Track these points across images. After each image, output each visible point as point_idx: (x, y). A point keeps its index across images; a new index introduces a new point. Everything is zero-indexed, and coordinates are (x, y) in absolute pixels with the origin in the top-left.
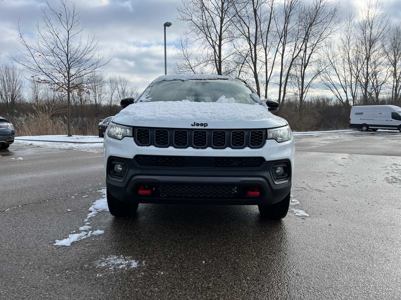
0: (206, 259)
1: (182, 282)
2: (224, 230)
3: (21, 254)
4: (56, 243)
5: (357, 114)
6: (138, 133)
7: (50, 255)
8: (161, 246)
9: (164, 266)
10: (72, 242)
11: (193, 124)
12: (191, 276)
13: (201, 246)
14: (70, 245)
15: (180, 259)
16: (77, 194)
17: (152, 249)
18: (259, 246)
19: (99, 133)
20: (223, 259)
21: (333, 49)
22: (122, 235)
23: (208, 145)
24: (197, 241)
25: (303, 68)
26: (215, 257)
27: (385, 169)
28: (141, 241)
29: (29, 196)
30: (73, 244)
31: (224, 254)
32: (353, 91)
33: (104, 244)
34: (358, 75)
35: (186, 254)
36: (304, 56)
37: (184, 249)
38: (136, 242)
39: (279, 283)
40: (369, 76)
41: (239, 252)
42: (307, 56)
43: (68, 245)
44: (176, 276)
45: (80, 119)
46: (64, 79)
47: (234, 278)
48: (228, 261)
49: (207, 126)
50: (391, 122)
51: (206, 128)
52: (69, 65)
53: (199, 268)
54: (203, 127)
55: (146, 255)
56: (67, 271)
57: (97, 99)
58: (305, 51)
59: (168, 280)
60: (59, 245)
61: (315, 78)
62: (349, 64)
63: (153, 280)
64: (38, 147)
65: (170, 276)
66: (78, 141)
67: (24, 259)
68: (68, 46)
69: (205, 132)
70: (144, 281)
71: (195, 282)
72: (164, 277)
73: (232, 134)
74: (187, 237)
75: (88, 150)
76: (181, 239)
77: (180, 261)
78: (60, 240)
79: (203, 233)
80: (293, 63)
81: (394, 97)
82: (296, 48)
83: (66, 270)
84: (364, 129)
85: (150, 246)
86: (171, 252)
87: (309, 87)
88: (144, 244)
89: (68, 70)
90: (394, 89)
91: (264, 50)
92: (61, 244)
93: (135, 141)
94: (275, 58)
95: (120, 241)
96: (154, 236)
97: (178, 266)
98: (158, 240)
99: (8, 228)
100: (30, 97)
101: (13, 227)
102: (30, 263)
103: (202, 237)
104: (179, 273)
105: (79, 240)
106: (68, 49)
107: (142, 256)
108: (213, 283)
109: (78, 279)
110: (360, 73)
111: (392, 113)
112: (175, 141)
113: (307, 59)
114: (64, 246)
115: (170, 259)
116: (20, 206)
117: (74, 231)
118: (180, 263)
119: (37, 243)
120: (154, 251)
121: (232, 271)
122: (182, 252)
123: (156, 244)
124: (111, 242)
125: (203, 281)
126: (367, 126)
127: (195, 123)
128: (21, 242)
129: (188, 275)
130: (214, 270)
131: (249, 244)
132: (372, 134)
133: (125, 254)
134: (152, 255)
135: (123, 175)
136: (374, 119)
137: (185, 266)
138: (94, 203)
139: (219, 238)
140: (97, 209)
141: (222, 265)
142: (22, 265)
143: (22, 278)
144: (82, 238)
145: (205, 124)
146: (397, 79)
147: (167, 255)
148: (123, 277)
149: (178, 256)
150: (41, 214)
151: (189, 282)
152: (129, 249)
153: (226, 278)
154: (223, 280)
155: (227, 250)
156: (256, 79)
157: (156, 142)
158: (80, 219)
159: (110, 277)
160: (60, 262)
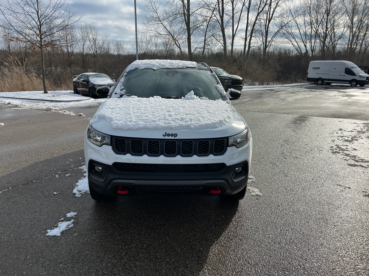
0: (175, 248)
1: (157, 273)
2: (191, 214)
3: (19, 246)
4: (48, 233)
5: (315, 68)
6: (116, 142)
7: (44, 247)
8: (138, 234)
9: (141, 256)
10: (61, 232)
11: (165, 135)
12: (164, 267)
13: (172, 233)
14: (60, 235)
15: (154, 249)
16: (60, 172)
17: (130, 237)
18: (219, 231)
19: (74, 88)
20: (189, 248)
21: (294, 3)
22: (104, 221)
23: (178, 153)
24: (168, 227)
25: (268, 21)
26: (183, 245)
27: (332, 135)
28: (121, 229)
29: (16, 174)
30: (62, 233)
31: (190, 242)
32: (312, 45)
33: (89, 233)
34: (318, 29)
35: (159, 243)
36: (269, 9)
37: (158, 237)
38: (117, 230)
39: (234, 272)
40: (328, 30)
41: (203, 239)
42: (272, 10)
43: (59, 235)
44: (151, 268)
45: (54, 69)
46: (36, 37)
47: (198, 268)
48: (193, 249)
49: (177, 136)
50: (344, 77)
51: (176, 138)
52: (40, 23)
53: (170, 257)
54: (173, 138)
55: (126, 245)
56: (61, 265)
57: (69, 49)
58: (270, 5)
59: (145, 272)
60: (51, 235)
61: (278, 32)
62: (310, 19)
63: (133, 273)
64: (17, 106)
65: (147, 268)
66: (55, 100)
67: (22, 252)
68: (37, 2)
69: (175, 142)
70: (125, 273)
71: (167, 274)
72: (141, 269)
73: (199, 143)
74: (160, 223)
75: (65, 112)
76: (155, 225)
77: (155, 251)
78: (51, 229)
79: (173, 218)
80: (259, 18)
81: (349, 51)
82: (262, 2)
83: (60, 263)
84: (319, 83)
85: (129, 234)
86: (146, 240)
87: (272, 41)
88: (124, 232)
89: (39, 27)
90: (350, 43)
91: (231, 3)
92: (52, 234)
93: (113, 149)
94: (241, 12)
95: (103, 229)
96: (132, 222)
97: (153, 256)
98: (135, 227)
99: (3, 216)
100: (2, 46)
101: (7, 215)
102: (29, 257)
103: (172, 223)
104: (154, 264)
105: (68, 228)
106: (38, 5)
107: (122, 245)
108: (182, 274)
109: (70, 273)
110: (319, 27)
111: (345, 68)
112: (149, 150)
113: (271, 13)
114: (55, 236)
115: (146, 249)
116: (10, 188)
117: (62, 219)
118: (154, 253)
119: (31, 234)
120: (132, 240)
121: (197, 260)
122: (155, 241)
123: (134, 232)
124: (95, 230)
125: (173, 272)
126: (322, 80)
127: (166, 133)
128: (17, 232)
129: (161, 266)
130: (183, 260)
131: (212, 229)
132: (326, 88)
133: (108, 244)
134: (131, 245)
135: (103, 176)
136: (329, 73)
137: (159, 256)
138: (77, 184)
139: (187, 224)
140: (80, 191)
141: (189, 255)
142: (22, 259)
143: (24, 273)
144: (70, 226)
145: (175, 134)
146: (353, 33)
147: (144, 244)
148: (108, 270)
149: (152, 245)
150: (30, 198)
151: (162, 273)
152: (111, 238)
153: (192, 269)
154: (189, 271)
155: (193, 237)
156: (222, 33)
157: (132, 151)
158: (66, 204)
159: (97, 270)
160: (54, 255)
